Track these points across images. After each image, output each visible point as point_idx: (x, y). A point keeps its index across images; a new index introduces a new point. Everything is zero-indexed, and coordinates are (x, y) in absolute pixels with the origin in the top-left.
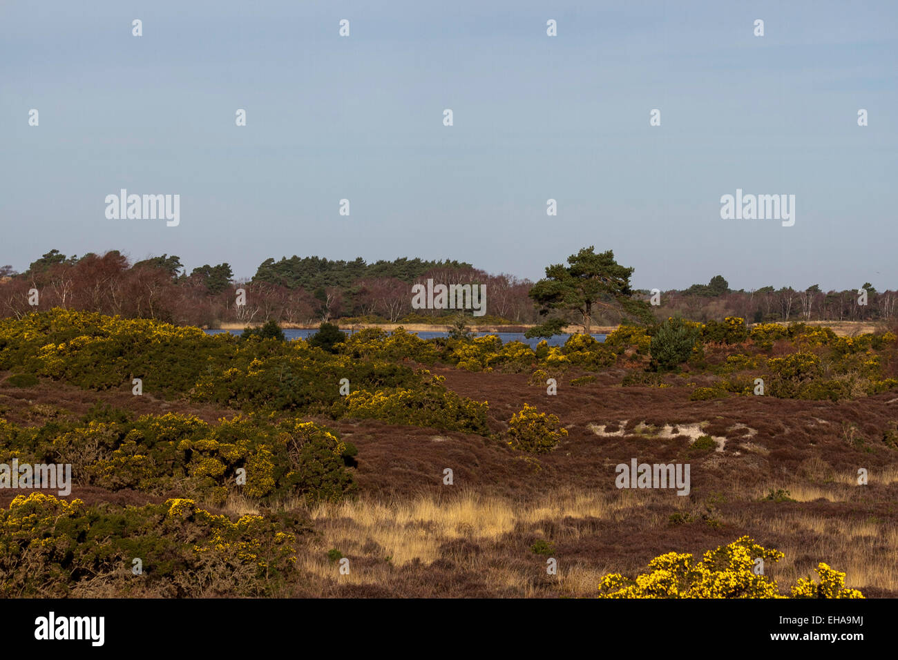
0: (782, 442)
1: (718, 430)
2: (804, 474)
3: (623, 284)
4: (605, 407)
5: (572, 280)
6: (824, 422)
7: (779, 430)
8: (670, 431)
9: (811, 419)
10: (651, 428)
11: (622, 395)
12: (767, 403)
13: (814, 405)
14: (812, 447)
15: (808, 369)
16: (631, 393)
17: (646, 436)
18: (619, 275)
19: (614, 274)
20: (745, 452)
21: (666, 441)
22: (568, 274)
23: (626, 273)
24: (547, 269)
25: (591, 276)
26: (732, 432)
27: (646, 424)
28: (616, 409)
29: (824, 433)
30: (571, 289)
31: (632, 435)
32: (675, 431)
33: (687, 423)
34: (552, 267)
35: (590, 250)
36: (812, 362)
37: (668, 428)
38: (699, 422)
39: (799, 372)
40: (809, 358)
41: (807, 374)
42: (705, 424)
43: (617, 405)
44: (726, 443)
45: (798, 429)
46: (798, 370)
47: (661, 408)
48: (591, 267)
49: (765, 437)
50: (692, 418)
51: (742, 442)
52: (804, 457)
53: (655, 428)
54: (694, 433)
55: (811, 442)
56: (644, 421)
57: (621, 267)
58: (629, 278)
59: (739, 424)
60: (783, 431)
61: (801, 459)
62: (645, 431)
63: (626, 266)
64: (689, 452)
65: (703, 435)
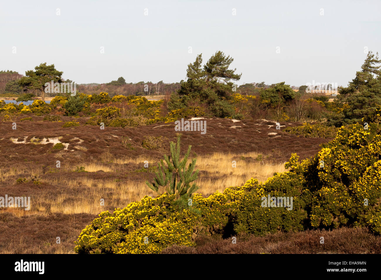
0: (94, 146)
1: (66, 140)
2: (100, 159)
3: (58, 79)
4: (24, 130)
5: (37, 77)
6: (116, 136)
7: (94, 140)
8: (46, 141)
9: (110, 135)
10: (37, 140)
11: (34, 126)
12: (93, 128)
13: (113, 129)
14: (107, 147)
15: (114, 113)
16: (37, 124)
17: (35, 143)
18: (57, 75)
19: (55, 74)
20: (76, 150)
21: (43, 145)
22: (35, 74)
23: (60, 74)
24: (26, 72)
25: (45, 75)
26: (72, 141)
27: (36, 138)
28: (29, 131)
29: (114, 141)
30: (36, 81)
31: (29, 143)
32: (48, 141)
33: (53, 137)
34: (28, 72)
35: (45, 64)
36: (116, 110)
37: (45, 140)
38: (59, 137)
39: (110, 115)
40: (115, 109)
41: (113, 116)
42: (61, 138)
43: (30, 130)
44: (69, 146)
45: (102, 140)
46: (110, 114)
47: (48, 131)
48: (45, 71)
49: (87, 143)
50: (56, 135)
51: (75, 145)
52: (103, 152)
53: (39, 139)
54: (55, 141)
55: (108, 145)
56: (35, 137)
57: (58, 72)
58: (61, 76)
59: (76, 138)
60: (96, 140)
61: (100, 153)
62: (35, 141)
63: (60, 71)
64: (52, 150)
65: (59, 142)
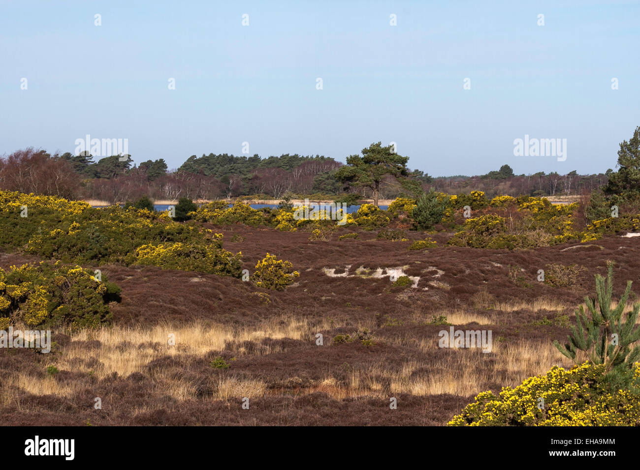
0: (461, 280)
1: (415, 272)
2: (473, 304)
3: (401, 168)
4: (346, 255)
5: (365, 166)
6: (499, 265)
7: (462, 271)
8: (381, 273)
9: (488, 263)
10: (367, 271)
11: (361, 247)
12: (460, 252)
13: (494, 253)
14: (484, 284)
15: (494, 226)
16: (367, 245)
17: (364, 277)
18: (398, 162)
19: (395, 162)
20: (432, 287)
21: (377, 280)
22: (362, 162)
23: (404, 161)
24: (347, 158)
25: (378, 162)
26: (425, 273)
27: (364, 268)
28: (353, 257)
29: (495, 273)
30: (364, 172)
31: (353, 276)
32: (384, 272)
33: (394, 266)
34: (351, 157)
35: (379, 145)
36: (498, 221)
37: (380, 270)
38: (402, 266)
39: (488, 229)
40: (496, 219)
41: (494, 230)
42: (406, 267)
43: (354, 254)
44: (419, 281)
45: (476, 271)
46: (488, 227)
47: (385, 256)
48: (378, 156)
49: (450, 277)
50: (398, 263)
51: (430, 280)
52: (477, 291)
53: (370, 270)
54: (395, 274)
55: (485, 280)
56: (363, 266)
57: (400, 157)
58: (406, 164)
59: (432, 267)
60: (465, 272)
61: (473, 293)
62: (363, 273)
63: (403, 156)
64: (391, 288)
65: (403, 275)
